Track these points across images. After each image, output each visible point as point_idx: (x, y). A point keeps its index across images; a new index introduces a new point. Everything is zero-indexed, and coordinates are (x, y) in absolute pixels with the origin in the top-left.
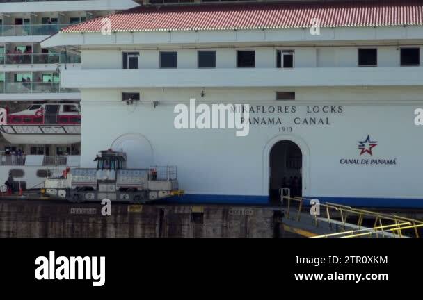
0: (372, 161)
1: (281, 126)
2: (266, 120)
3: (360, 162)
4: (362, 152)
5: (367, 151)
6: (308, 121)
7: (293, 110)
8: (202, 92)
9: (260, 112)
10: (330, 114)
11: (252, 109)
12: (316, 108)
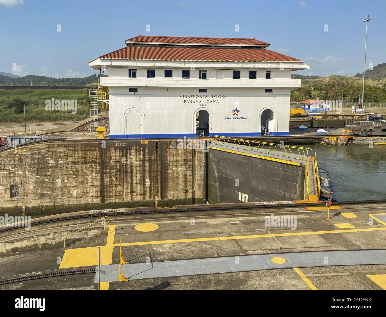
0: (238, 118)
1: (201, 104)
2: (195, 102)
3: (233, 118)
4: (234, 115)
5: (236, 114)
6: (213, 101)
7: (206, 97)
8: (167, 89)
9: (193, 98)
10: (221, 99)
11: (189, 97)
12: (216, 96)
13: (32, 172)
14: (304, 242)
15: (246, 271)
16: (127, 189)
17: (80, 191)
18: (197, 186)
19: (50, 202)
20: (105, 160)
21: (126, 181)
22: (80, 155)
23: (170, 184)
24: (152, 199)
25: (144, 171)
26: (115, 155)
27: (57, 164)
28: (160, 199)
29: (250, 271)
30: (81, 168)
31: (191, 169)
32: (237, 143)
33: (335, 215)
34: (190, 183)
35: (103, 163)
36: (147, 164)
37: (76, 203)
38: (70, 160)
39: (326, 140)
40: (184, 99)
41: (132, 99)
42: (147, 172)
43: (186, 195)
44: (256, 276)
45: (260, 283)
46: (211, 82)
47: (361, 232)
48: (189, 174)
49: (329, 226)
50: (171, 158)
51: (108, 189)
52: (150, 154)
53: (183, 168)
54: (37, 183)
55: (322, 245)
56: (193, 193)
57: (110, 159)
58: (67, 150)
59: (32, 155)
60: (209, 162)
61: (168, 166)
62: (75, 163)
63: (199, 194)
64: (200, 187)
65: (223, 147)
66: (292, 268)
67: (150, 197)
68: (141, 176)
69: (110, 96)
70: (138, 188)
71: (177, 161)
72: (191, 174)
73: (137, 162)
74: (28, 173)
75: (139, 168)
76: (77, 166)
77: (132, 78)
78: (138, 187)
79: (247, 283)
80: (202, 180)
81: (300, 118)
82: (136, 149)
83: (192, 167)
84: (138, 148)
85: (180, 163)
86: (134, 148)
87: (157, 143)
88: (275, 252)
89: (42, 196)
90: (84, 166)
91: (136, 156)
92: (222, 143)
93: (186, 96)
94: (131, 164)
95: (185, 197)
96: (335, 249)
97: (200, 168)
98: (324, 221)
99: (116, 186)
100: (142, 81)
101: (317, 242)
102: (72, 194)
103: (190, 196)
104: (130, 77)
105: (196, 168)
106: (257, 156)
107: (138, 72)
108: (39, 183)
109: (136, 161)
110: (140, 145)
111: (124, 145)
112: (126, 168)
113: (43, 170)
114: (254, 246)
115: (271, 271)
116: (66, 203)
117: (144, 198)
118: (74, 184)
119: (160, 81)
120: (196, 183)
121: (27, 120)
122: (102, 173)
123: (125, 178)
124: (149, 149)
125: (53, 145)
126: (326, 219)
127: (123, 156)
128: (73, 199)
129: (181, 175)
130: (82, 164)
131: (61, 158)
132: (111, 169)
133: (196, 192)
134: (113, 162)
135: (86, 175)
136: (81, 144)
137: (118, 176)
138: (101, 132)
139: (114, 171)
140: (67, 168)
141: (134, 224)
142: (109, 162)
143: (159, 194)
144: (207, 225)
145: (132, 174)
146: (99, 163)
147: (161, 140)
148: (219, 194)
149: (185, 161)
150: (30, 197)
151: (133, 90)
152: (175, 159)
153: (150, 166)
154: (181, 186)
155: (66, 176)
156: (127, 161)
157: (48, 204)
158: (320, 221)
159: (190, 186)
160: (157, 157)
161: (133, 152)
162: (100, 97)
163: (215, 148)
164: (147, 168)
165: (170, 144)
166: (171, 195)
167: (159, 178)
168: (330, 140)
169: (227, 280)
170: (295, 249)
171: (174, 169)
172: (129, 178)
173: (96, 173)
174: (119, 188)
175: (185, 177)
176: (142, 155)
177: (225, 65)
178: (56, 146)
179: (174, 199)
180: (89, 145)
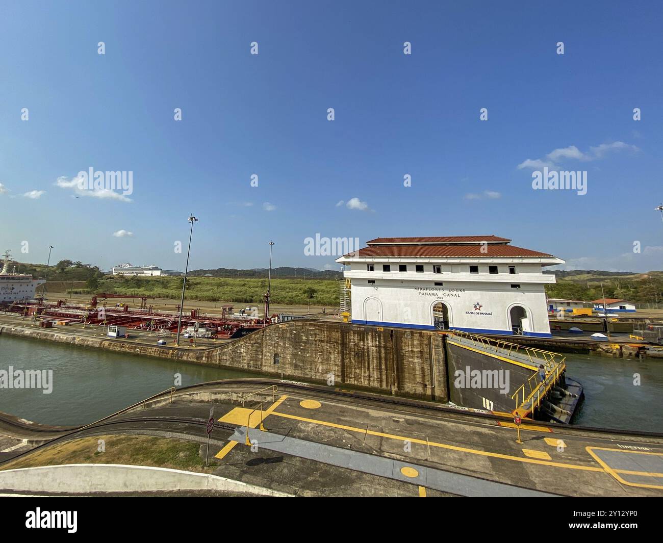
0: (481, 313)
1: (438, 297)
2: (431, 294)
3: (475, 313)
4: (476, 309)
6: (450, 295)
7: (443, 290)
8: (402, 281)
9: (428, 290)
10: (459, 292)
11: (424, 289)
12: (453, 290)
13: (290, 344)
14: (461, 460)
15: (362, 472)
16: (365, 372)
17: (325, 367)
18: (436, 383)
19: (301, 373)
20: (345, 342)
21: (364, 365)
22: (326, 335)
23: (407, 375)
24: (389, 388)
25: (380, 358)
26: (353, 339)
27: (308, 340)
28: (396, 389)
29: (366, 473)
30: (326, 346)
31: (429, 362)
32: (475, 340)
33: (533, 438)
34: (428, 378)
35: (344, 345)
36: (383, 351)
37: (321, 378)
38: (318, 338)
39: (605, 348)
40: (419, 291)
41: (369, 290)
42: (383, 359)
43: (424, 391)
44: (369, 481)
45: (367, 489)
46: (445, 276)
47: (555, 467)
48: (427, 367)
49: (513, 449)
50: (407, 348)
51: (348, 370)
52: (385, 342)
53: (420, 360)
54: (293, 355)
55: (482, 470)
56: (433, 389)
57: (350, 342)
58: (316, 329)
59: (291, 330)
60: (449, 358)
61: (403, 355)
62: (321, 341)
63: (439, 392)
64: (439, 385)
65: (461, 343)
66: (418, 485)
67: (387, 386)
68: (377, 363)
69: (352, 286)
70: (375, 374)
71: (412, 351)
72: (429, 368)
73: (374, 348)
74: (287, 345)
75: (375, 354)
76: (323, 344)
77: (370, 272)
78: (375, 372)
79: (352, 485)
80: (441, 376)
81: (586, 320)
82: (372, 335)
83: (429, 360)
84: (374, 334)
85: (416, 355)
86: (370, 334)
87: (392, 331)
88: (415, 462)
89: (296, 366)
90: (329, 344)
91: (372, 342)
92: (459, 338)
93: (421, 289)
94: (368, 348)
95: (424, 393)
96: (497, 479)
97: (439, 363)
98: (511, 443)
99: (355, 369)
100: (378, 274)
101: (478, 465)
102: (318, 369)
103: (429, 392)
104: (368, 270)
105: (434, 362)
106: (496, 357)
107: (375, 267)
108: (294, 355)
109: (373, 346)
110: (376, 332)
111: (362, 329)
112: (363, 352)
113: (297, 344)
114: (396, 449)
115: (389, 480)
116: (313, 377)
117: (381, 386)
118: (320, 360)
119: (395, 274)
120: (435, 379)
121: (314, 304)
122: (343, 354)
123: (363, 362)
124: (384, 336)
125: (306, 324)
126: (517, 441)
127: (360, 340)
128: (319, 374)
129: (418, 367)
130: (327, 343)
131: (311, 335)
132: (350, 351)
133: (436, 389)
134: (352, 344)
135: (330, 353)
136: (327, 325)
137: (356, 359)
138: (346, 317)
139: (353, 353)
140: (315, 344)
141: (303, 399)
142: (349, 344)
143: (396, 384)
144: (367, 416)
145: (369, 359)
146: (341, 344)
147: (396, 329)
148: (461, 395)
149: (422, 353)
150: (287, 366)
151: (372, 282)
152: (410, 349)
153: (386, 353)
154: (419, 380)
155: (314, 351)
156: (364, 345)
157: (300, 375)
158: (506, 441)
159: (428, 381)
160: (392, 345)
161: (369, 337)
162: (347, 287)
163: (453, 343)
164: (383, 355)
165: (404, 333)
166: (409, 387)
167: (395, 367)
168: (609, 347)
169: (335, 474)
170: (442, 465)
171: (410, 360)
172: (366, 362)
173: (338, 353)
174: (358, 371)
175: (423, 370)
176: (377, 342)
177: (459, 260)
178: (308, 325)
179: (412, 392)
180: (332, 327)
